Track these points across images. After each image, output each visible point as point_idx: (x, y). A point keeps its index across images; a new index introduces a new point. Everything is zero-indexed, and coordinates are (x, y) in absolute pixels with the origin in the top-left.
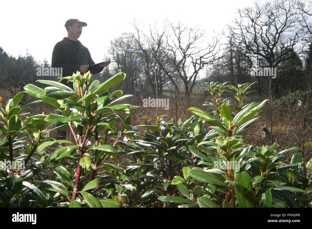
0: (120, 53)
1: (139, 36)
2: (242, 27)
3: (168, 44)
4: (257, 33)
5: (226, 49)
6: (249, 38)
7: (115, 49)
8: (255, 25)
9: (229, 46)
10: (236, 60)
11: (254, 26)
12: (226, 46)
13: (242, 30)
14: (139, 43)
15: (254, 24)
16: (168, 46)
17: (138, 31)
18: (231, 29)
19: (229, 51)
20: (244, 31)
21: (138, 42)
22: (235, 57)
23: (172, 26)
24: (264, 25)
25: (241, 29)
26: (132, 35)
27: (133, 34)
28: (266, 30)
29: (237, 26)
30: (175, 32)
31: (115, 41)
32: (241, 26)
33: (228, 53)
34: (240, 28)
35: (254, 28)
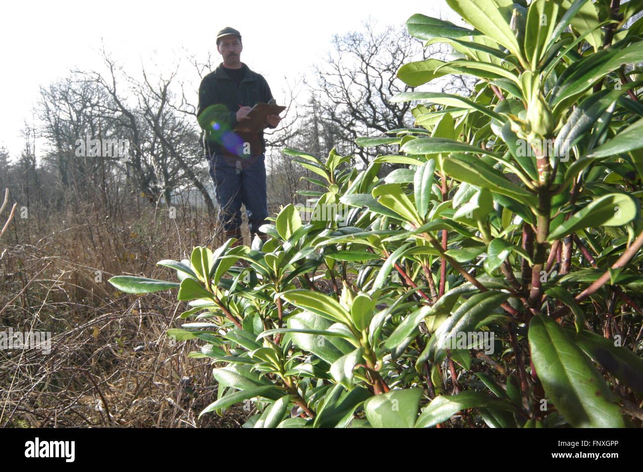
0: (64, 116)
1: (114, 78)
2: (341, 70)
3: (184, 101)
4: (371, 86)
5: (305, 116)
6: (357, 94)
7: (51, 106)
8: (367, 68)
9: (311, 109)
10: (325, 139)
11: (365, 71)
12: (305, 111)
13: (341, 77)
14: (114, 94)
15: (364, 65)
16: (185, 105)
17: (112, 67)
18: (320, 73)
19: (311, 121)
20: (347, 80)
21: (113, 91)
22: (323, 134)
23: (193, 61)
24: (385, 71)
25: (340, 75)
26: (96, 77)
27: (99, 75)
28: (389, 80)
29: (331, 69)
30: (200, 74)
31: (51, 87)
32: (339, 70)
33: (310, 124)
34: (337, 73)
35: (365, 75)
